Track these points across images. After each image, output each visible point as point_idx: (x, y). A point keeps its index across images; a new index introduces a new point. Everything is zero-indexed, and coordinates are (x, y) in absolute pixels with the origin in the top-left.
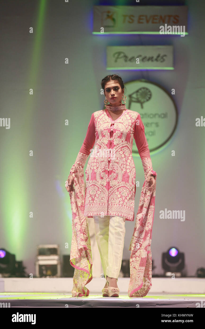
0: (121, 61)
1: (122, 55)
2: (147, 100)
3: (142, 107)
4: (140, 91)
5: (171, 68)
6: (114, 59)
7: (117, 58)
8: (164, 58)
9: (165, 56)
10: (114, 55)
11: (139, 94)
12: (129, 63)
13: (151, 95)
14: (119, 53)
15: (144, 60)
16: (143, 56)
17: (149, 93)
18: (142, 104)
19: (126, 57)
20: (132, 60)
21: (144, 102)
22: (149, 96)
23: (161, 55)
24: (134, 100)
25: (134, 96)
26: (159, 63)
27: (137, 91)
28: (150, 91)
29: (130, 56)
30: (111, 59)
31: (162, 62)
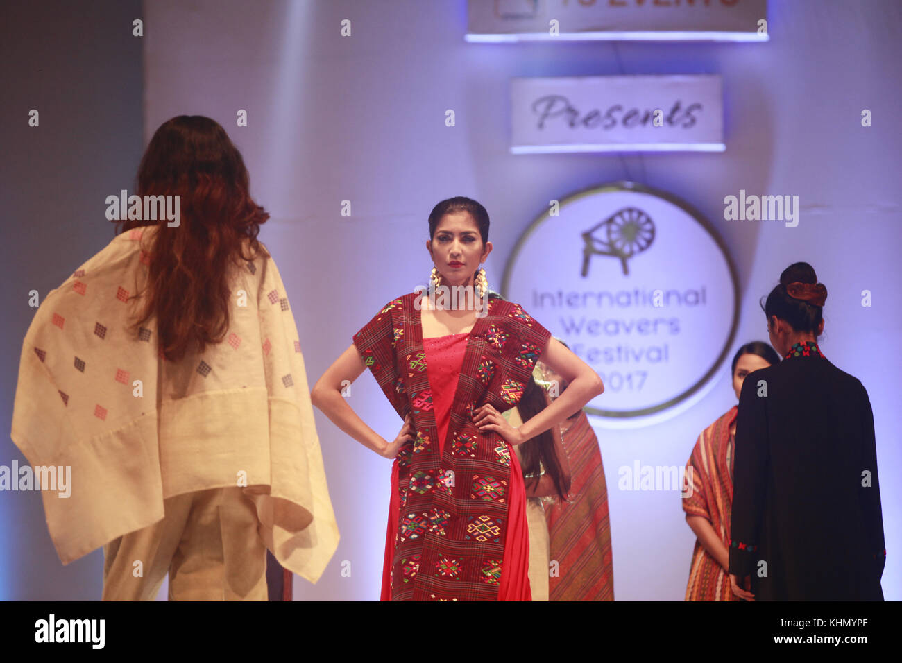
0: (558, 124)
1: (560, 106)
2: (642, 249)
3: (626, 271)
4: (619, 220)
5: (719, 147)
6: (535, 119)
7: (545, 115)
8: (695, 113)
9: (698, 107)
10: (534, 108)
11: (614, 228)
12: (581, 129)
13: (653, 232)
14: (552, 100)
15: (630, 121)
16: (626, 110)
17: (648, 227)
18: (624, 260)
19: (571, 111)
20: (591, 122)
21: (632, 254)
22: (647, 236)
23: (685, 106)
24: (598, 247)
25: (601, 234)
26: (678, 129)
27: (610, 221)
28: (649, 220)
29: (584, 112)
30: (525, 118)
31: (685, 126)
